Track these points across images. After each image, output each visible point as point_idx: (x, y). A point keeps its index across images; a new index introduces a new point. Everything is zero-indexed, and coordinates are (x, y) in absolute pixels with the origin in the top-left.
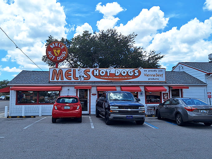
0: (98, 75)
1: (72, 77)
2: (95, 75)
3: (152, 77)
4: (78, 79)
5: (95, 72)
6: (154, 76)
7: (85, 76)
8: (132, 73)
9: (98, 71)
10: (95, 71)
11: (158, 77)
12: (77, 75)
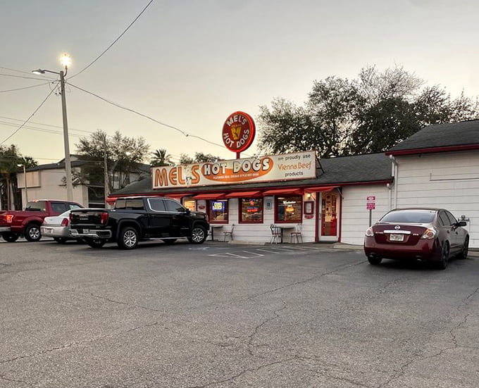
0: (209, 173)
1: (177, 179)
2: (206, 174)
3: (292, 171)
4: (184, 183)
5: (206, 169)
6: (295, 167)
7: (193, 177)
8: (259, 166)
9: (209, 166)
10: (206, 166)
11: (301, 170)
12: (184, 177)
